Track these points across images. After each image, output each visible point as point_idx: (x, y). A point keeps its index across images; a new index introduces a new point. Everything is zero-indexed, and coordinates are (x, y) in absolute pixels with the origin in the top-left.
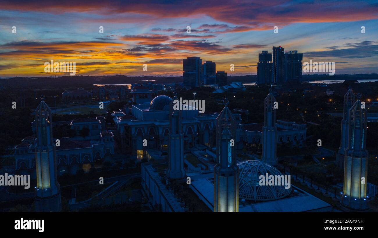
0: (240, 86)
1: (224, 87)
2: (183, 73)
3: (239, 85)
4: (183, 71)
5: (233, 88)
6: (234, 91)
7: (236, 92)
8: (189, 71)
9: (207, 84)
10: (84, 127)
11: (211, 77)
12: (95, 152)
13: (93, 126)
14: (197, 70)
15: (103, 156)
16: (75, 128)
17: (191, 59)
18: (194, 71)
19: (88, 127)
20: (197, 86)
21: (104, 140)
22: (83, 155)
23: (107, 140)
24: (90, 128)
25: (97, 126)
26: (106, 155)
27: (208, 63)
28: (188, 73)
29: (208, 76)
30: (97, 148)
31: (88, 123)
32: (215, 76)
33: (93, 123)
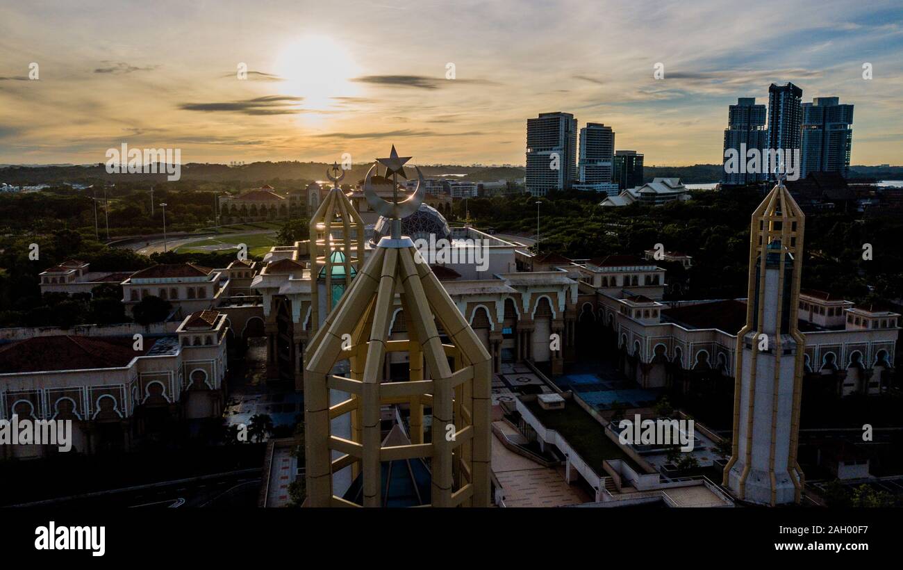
0: (674, 189)
1: (632, 191)
2: (527, 153)
3: (671, 185)
4: (527, 148)
5: (656, 194)
6: (657, 201)
7: (662, 203)
8: (541, 150)
9: (587, 183)
10: (163, 292)
11: (599, 164)
12: (146, 380)
13: (191, 293)
14: (563, 147)
15: (172, 394)
16: (134, 294)
17: (548, 119)
18: (554, 148)
19: (174, 292)
20: (562, 187)
21: (186, 342)
22: (96, 393)
23: (197, 342)
24: (182, 294)
25: (202, 293)
26: (194, 389)
27: (592, 127)
28: (539, 153)
29: (590, 160)
30: (151, 370)
31: (175, 279)
32: (609, 164)
33: (192, 279)
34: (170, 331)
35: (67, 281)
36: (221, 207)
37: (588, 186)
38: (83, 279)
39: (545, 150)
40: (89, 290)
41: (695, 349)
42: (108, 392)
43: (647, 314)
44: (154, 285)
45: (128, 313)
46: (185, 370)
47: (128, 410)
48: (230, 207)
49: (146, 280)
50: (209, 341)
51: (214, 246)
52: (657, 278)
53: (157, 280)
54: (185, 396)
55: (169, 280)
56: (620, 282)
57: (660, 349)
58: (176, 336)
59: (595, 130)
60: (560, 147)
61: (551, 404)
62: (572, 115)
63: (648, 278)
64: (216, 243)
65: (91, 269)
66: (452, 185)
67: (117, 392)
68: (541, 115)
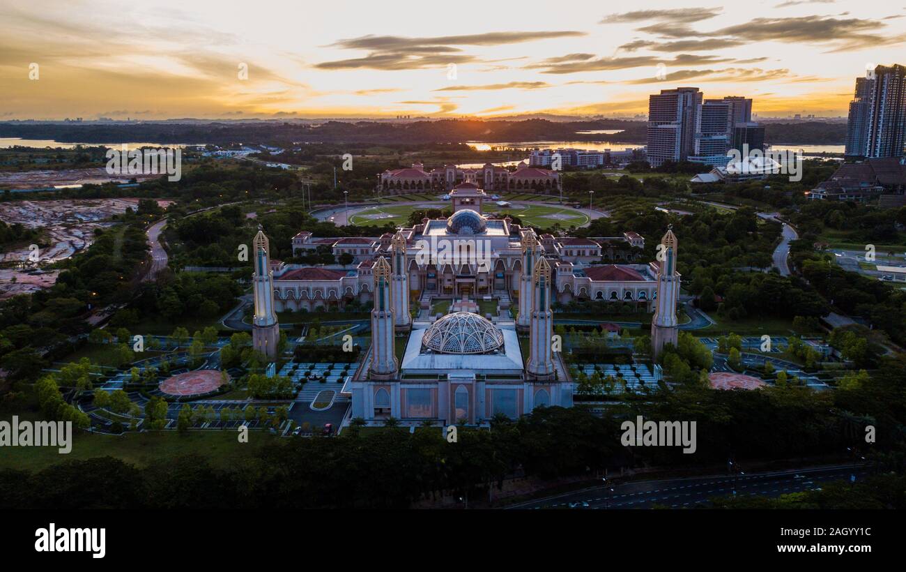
8: (661, 124)
9: (700, 155)
10: (350, 251)
11: (714, 137)
12: (346, 286)
13: (362, 251)
14: (681, 121)
15: (355, 292)
16: (338, 251)
17: (668, 96)
18: (673, 122)
19: (355, 251)
20: (679, 158)
21: (360, 272)
22: (329, 289)
23: (365, 273)
24: (359, 252)
25: (367, 251)
26: (363, 292)
27: (708, 104)
28: (659, 126)
29: (705, 134)
30: (348, 282)
31: (355, 245)
32: (725, 137)
33: (363, 245)
34: (353, 268)
35: (304, 243)
36: (382, 181)
37: (702, 158)
38: (310, 241)
39: (664, 123)
40: (315, 247)
41: (579, 287)
42: (333, 289)
43: (566, 270)
44: (347, 248)
45: (337, 260)
46: (360, 284)
47: (340, 297)
48: (389, 182)
49: (343, 245)
50: (369, 272)
51: (376, 215)
52: (596, 252)
53: (348, 245)
54: (359, 294)
55: (353, 245)
56: (575, 253)
57: (567, 286)
58: (356, 270)
59: (711, 106)
60: (677, 122)
61: (486, 299)
62: (698, 89)
63: (591, 252)
64: (378, 213)
65: (313, 236)
66: (579, 154)
67: (336, 289)
68: (662, 92)
